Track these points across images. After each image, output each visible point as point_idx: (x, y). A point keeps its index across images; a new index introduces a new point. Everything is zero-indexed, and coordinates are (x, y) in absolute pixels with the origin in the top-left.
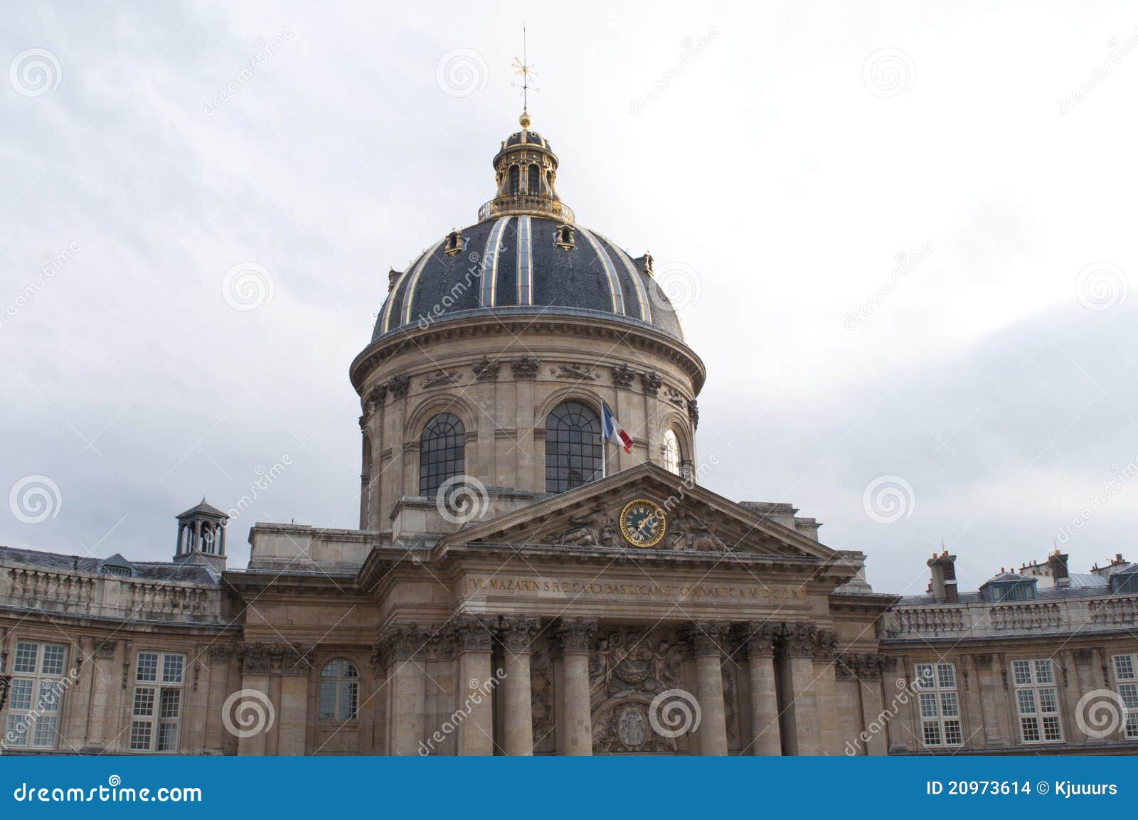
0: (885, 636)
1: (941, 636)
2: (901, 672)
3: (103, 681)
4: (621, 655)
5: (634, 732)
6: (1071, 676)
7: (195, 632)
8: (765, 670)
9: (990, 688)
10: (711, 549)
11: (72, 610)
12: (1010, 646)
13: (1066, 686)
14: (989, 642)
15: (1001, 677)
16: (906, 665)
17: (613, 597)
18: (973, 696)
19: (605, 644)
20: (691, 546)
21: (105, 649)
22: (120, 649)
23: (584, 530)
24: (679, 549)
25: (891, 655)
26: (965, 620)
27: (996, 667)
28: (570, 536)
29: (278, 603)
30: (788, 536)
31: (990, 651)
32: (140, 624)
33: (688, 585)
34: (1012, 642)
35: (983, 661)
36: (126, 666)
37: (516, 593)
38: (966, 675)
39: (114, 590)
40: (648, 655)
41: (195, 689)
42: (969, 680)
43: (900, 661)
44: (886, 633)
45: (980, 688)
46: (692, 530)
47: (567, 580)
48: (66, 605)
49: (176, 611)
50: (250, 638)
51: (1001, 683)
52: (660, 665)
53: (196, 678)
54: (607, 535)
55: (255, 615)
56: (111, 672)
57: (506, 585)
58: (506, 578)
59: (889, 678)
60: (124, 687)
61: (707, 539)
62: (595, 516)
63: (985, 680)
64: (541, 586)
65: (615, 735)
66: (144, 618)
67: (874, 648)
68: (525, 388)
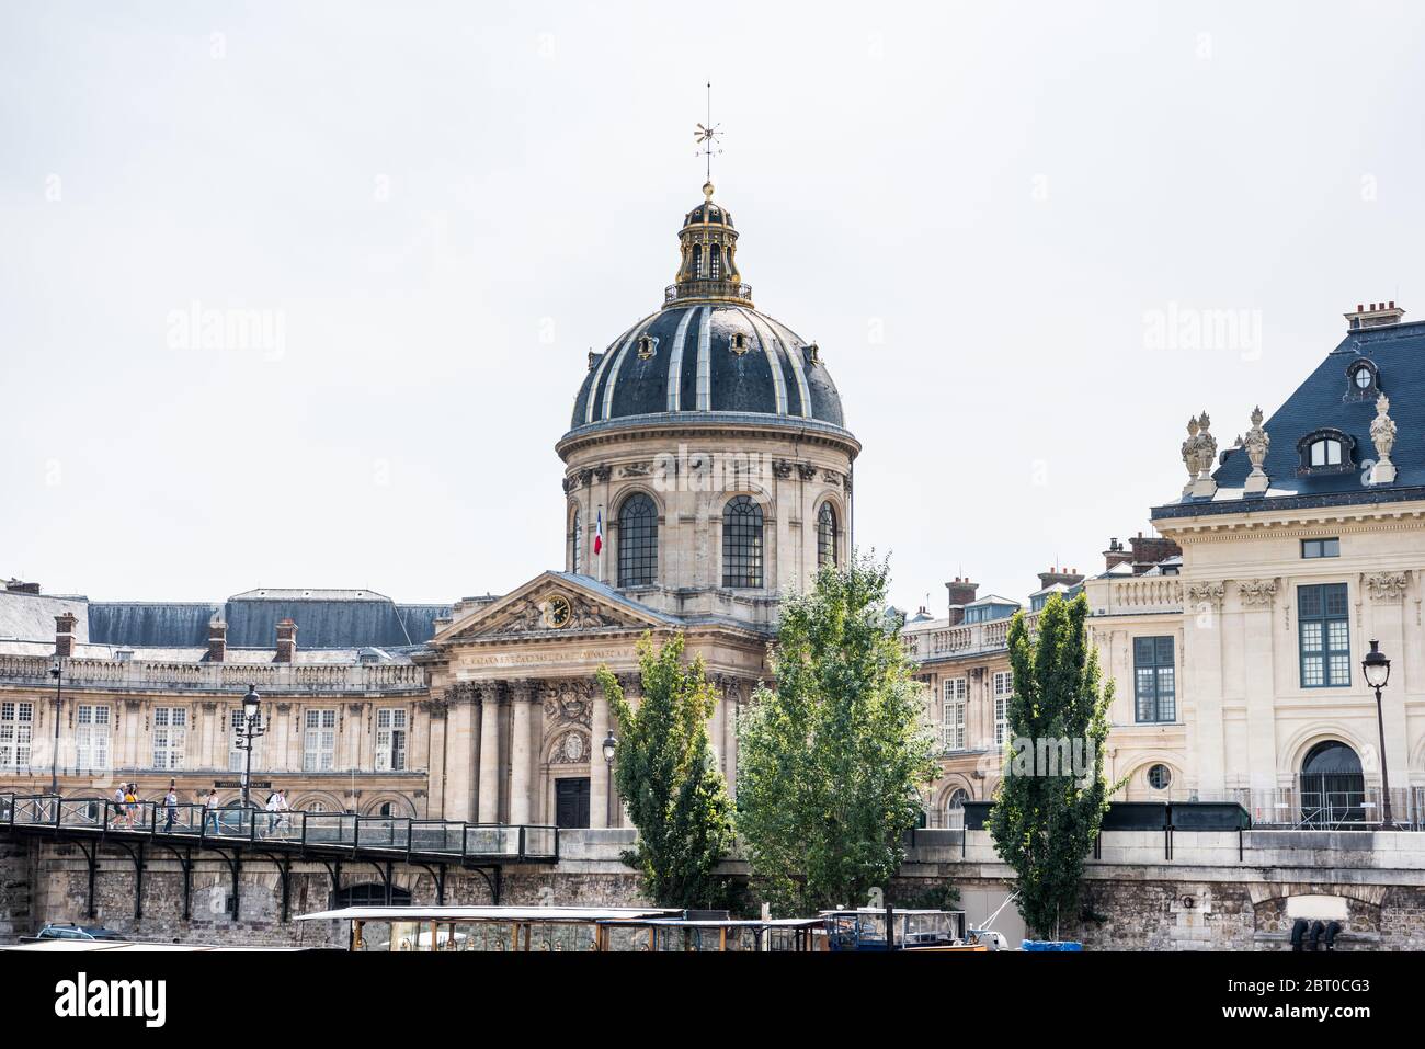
3: (356, 730)
4: (564, 699)
5: (574, 750)
7: (410, 694)
10: (593, 626)
11: (334, 688)
17: (539, 663)
19: (553, 692)
20: (580, 625)
21: (356, 710)
22: (366, 709)
28: (509, 627)
32: (375, 692)
33: (582, 651)
36: (370, 719)
37: (485, 665)
41: (412, 730)
46: (584, 612)
47: (512, 654)
48: (331, 685)
50: (434, 696)
53: (413, 723)
54: (531, 623)
56: (361, 724)
57: (480, 661)
58: (480, 657)
60: (370, 732)
61: (589, 620)
62: (525, 612)
64: (499, 660)
65: (564, 752)
66: (378, 689)
68: (603, 489)
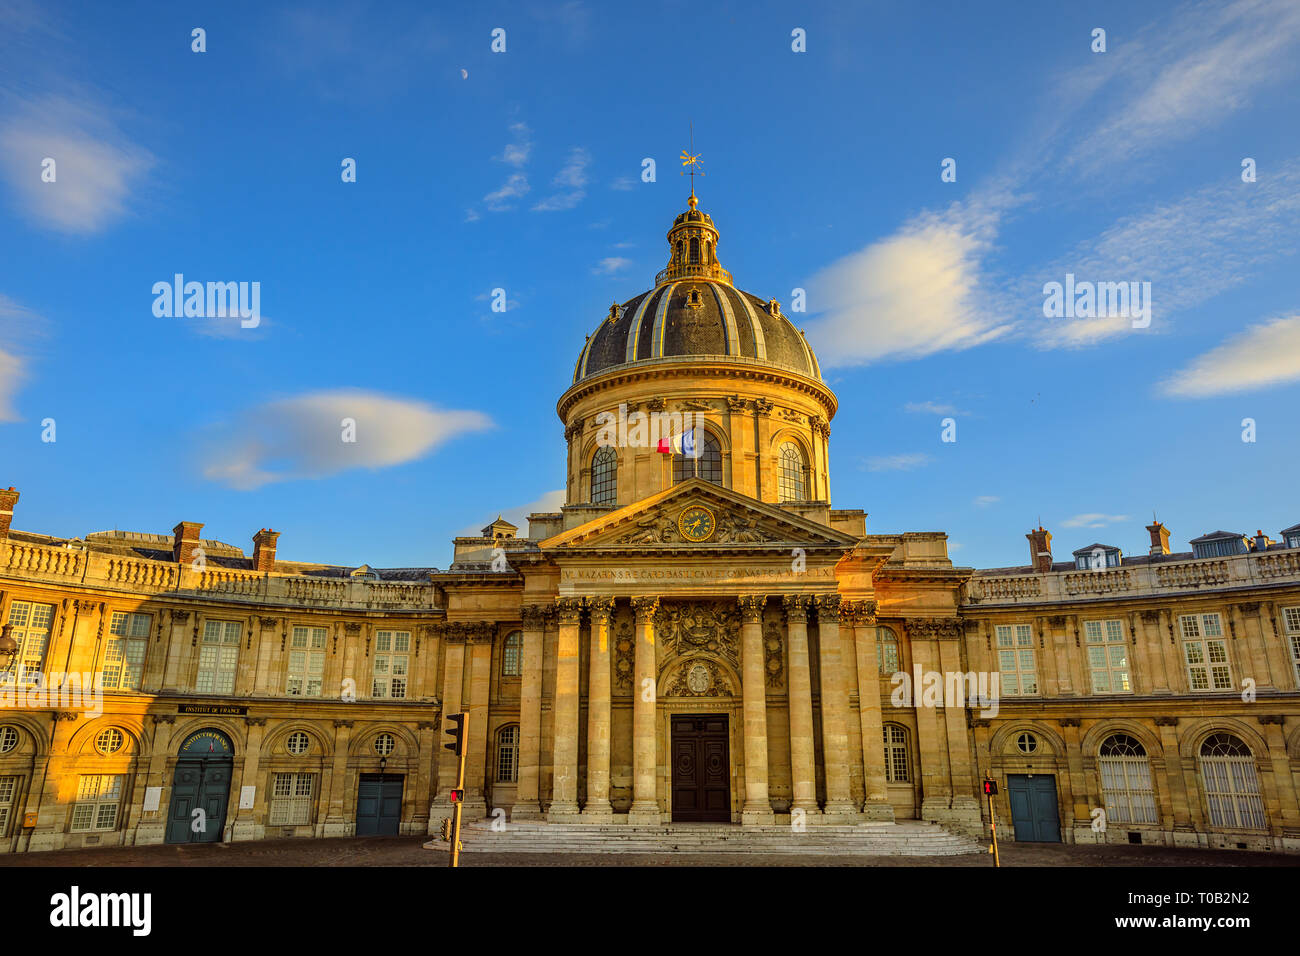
0: (967, 603)
1: (1019, 601)
2: (982, 632)
3: (352, 652)
4: (689, 623)
5: (699, 682)
6: (1139, 635)
7: (416, 616)
8: (798, 634)
9: (1064, 646)
10: (751, 541)
11: (330, 604)
12: (1081, 609)
13: (1135, 643)
14: (1061, 605)
15: (1074, 635)
16: (987, 626)
17: (672, 580)
18: (1048, 653)
19: (675, 615)
20: (733, 539)
21: (353, 629)
22: (364, 629)
23: (648, 531)
24: (724, 542)
25: (974, 618)
26: (1041, 587)
27: (1070, 627)
28: (637, 537)
29: (471, 593)
30: (812, 527)
31: (1063, 614)
32: (377, 611)
33: (734, 569)
34: (1083, 605)
35: (1058, 622)
36: (368, 641)
37: (598, 581)
38: (1041, 635)
39: (358, 589)
40: (711, 623)
41: (417, 655)
42: (1045, 639)
43: (981, 623)
44: (969, 601)
45: (1054, 646)
46: (736, 526)
47: (637, 569)
48: (326, 601)
49: (403, 602)
50: (451, 619)
51: (1075, 641)
52: (721, 631)
53: (418, 648)
54: (666, 534)
55: (455, 603)
56: (357, 645)
57: (590, 575)
58: (590, 570)
59: (971, 638)
60: (367, 655)
61: (747, 534)
62: (657, 521)
63: (1059, 638)
64: (617, 575)
65: (685, 683)
66: (380, 608)
67: (952, 614)
